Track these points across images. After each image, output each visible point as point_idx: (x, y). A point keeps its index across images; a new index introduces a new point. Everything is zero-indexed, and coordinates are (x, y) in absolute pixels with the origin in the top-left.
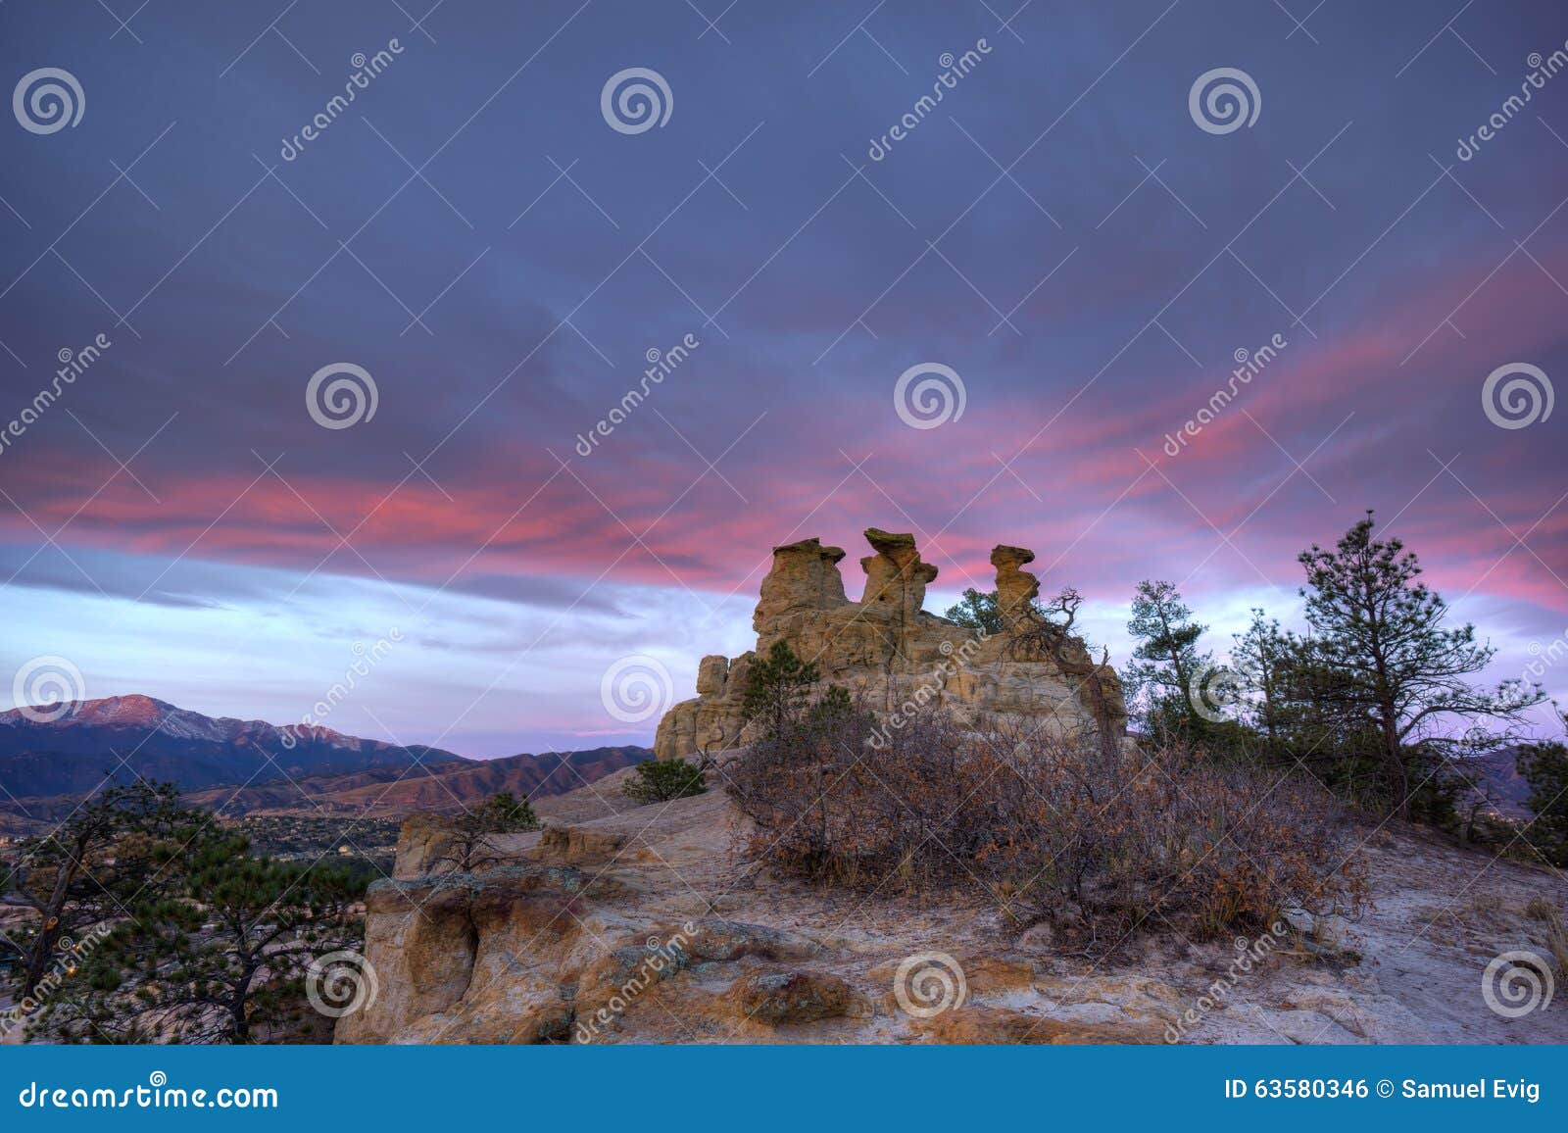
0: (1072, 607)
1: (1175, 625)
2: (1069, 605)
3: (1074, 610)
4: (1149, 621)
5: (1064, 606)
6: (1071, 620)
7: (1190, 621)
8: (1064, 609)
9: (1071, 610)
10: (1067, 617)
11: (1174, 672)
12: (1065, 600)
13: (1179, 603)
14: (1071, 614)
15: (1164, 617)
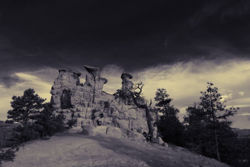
0: (141, 87)
1: (165, 98)
2: (140, 86)
3: (142, 88)
4: (160, 97)
5: (139, 87)
6: (141, 91)
7: (169, 98)
8: (139, 88)
9: (141, 88)
10: (139, 90)
11: (165, 110)
12: (139, 85)
13: (167, 93)
14: (141, 89)
15: (163, 96)
